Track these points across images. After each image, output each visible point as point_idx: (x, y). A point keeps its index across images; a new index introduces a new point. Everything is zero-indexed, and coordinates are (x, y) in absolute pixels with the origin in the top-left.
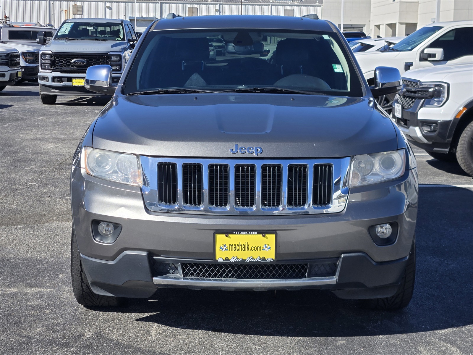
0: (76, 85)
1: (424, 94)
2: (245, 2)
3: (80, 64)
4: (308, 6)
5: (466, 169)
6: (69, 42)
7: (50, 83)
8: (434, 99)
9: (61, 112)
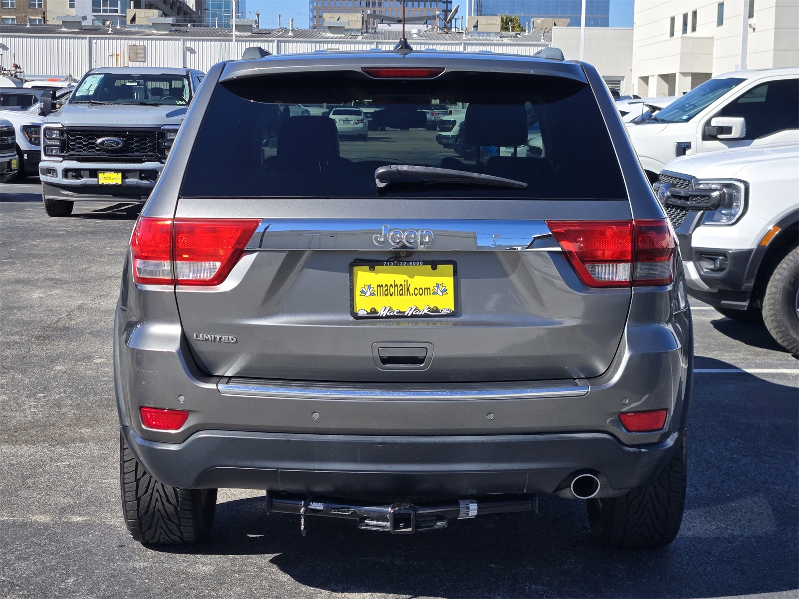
0: (105, 184)
1: (703, 201)
2: (419, 40)
3: (112, 146)
4: (527, 45)
5: (780, 339)
6: (95, 108)
7: (60, 180)
8: (720, 212)
9: (75, 230)
